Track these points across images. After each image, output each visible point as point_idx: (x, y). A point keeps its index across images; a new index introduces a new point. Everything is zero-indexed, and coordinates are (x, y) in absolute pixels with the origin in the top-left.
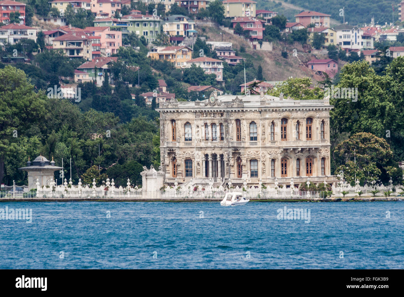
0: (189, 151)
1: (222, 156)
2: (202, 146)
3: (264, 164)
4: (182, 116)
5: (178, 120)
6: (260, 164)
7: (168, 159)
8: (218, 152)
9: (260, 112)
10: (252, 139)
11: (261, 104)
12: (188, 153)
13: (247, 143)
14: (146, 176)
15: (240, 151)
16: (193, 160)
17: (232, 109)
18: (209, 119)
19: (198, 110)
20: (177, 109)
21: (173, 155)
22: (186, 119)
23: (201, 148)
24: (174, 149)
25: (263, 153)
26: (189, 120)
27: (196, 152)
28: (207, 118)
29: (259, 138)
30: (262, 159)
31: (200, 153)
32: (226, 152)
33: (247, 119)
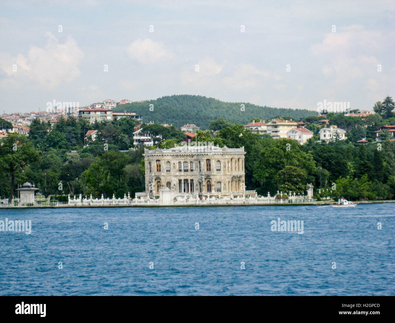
0: (169, 178)
1: (192, 180)
2: (177, 175)
3: (225, 184)
4: (165, 158)
5: (162, 160)
6: (222, 185)
7: (155, 182)
8: (189, 178)
9: (222, 155)
10: (217, 170)
11: (223, 151)
12: (169, 179)
13: (214, 172)
14: (163, 191)
15: (211, 177)
16: (171, 183)
17: (205, 153)
18: (182, 159)
19: (175, 154)
20: (162, 154)
21: (158, 180)
22: (167, 160)
23: (177, 176)
24: (160, 177)
25: (224, 178)
26: (169, 160)
27: (173, 178)
28: (181, 159)
29: (222, 169)
30: (223, 182)
31: (176, 179)
32: (195, 178)
33: (215, 159)
